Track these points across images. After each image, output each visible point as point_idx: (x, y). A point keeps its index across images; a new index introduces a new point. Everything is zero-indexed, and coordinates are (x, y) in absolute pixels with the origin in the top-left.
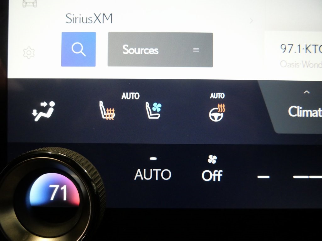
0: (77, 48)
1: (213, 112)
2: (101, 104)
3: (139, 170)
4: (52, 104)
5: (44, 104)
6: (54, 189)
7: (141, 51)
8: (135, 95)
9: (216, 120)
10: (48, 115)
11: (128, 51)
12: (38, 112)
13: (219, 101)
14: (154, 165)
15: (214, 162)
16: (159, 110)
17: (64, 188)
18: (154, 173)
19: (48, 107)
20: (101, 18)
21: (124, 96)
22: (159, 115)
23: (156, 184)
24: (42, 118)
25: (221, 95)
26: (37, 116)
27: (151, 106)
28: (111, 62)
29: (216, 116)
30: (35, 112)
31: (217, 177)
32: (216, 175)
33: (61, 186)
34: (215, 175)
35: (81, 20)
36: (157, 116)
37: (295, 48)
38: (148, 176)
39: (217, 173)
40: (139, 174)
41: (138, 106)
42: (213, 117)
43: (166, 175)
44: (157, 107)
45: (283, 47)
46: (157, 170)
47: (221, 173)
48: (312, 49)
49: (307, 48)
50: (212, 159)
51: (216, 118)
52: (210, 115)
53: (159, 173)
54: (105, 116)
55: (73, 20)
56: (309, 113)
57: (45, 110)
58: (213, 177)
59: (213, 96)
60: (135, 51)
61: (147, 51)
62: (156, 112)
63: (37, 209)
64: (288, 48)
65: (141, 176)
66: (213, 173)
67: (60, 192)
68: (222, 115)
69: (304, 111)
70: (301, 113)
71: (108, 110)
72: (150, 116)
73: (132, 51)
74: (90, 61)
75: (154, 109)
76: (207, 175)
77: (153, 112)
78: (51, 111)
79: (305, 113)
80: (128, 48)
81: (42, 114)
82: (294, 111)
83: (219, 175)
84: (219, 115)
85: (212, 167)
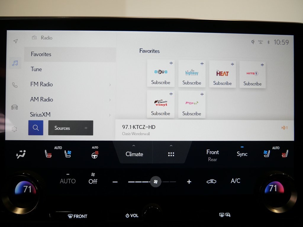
0: (35, 127)
1: (93, 154)
2: (46, 151)
3: (62, 179)
4: (25, 151)
5: (21, 151)
6: (25, 187)
7: (62, 129)
8: (60, 148)
10: (23, 156)
11: (57, 129)
12: (18, 155)
13: (96, 150)
14: (68, 177)
16: (70, 154)
17: (30, 187)
18: (68, 180)
19: (23, 152)
20: (45, 114)
22: (70, 156)
23: (69, 185)
24: (20, 157)
25: (97, 147)
26: (18, 156)
27: (67, 152)
28: (50, 134)
29: (94, 156)
30: (17, 155)
31: (95, 182)
35: (37, 115)
36: (69, 156)
37: (129, 127)
38: (66, 182)
39: (95, 180)
40: (62, 181)
41: (62, 152)
42: (93, 157)
43: (73, 181)
44: (70, 152)
45: (124, 126)
46: (69, 179)
47: (97, 180)
48: (136, 127)
49: (134, 127)
50: (93, 175)
51: (95, 157)
52: (92, 156)
53: (71, 180)
54: (47, 156)
55: (33, 115)
56: (135, 154)
57: (22, 154)
58: (93, 182)
59: (93, 148)
60: (60, 128)
61: (65, 129)
62: (69, 155)
63: (18, 195)
64: (126, 127)
65: (63, 182)
66: (93, 181)
67: (28, 189)
68: (97, 156)
69: (132, 154)
71: (48, 154)
72: (66, 156)
73: (58, 129)
74: (41, 133)
75: (68, 153)
76: (91, 181)
77: (68, 155)
78: (24, 154)
79: (133, 154)
80: (57, 127)
81: (20, 156)
82: (128, 154)
84: (96, 156)
85: (93, 178)
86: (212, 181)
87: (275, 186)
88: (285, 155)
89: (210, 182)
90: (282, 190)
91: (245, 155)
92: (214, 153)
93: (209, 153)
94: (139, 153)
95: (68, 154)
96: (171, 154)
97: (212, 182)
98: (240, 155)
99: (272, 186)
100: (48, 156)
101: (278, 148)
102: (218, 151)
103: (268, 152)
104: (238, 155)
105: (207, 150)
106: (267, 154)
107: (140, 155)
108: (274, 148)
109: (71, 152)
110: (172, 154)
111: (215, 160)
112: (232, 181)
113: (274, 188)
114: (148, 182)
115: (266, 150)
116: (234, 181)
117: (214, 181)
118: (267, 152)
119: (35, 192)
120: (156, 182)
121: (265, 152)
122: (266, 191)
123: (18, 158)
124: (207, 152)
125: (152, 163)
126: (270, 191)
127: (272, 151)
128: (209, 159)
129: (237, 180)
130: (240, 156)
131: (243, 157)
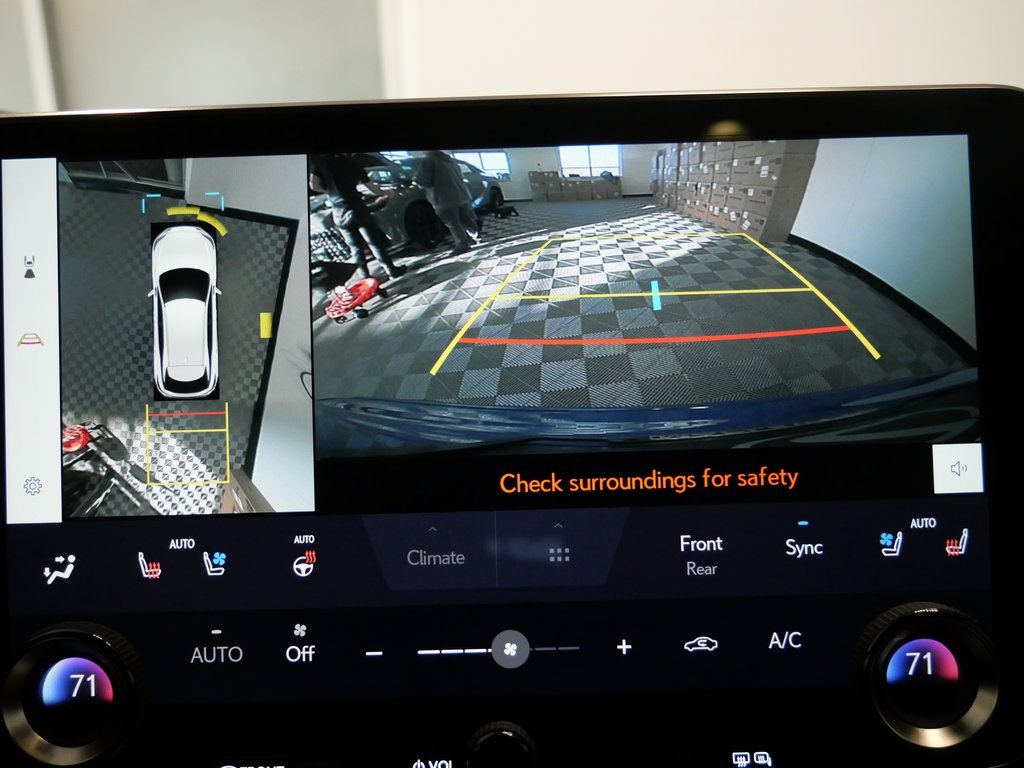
1: (299, 563)
2: (141, 557)
3: (197, 649)
4: (72, 558)
5: (60, 559)
6: (77, 680)
8: (188, 543)
9: (303, 574)
10: (66, 574)
12: (52, 571)
13: (306, 547)
14: (218, 640)
15: (303, 634)
16: (222, 562)
17: (92, 678)
18: (218, 652)
19: (66, 563)
21: (174, 544)
22: (223, 570)
23: (221, 668)
24: (57, 578)
25: (309, 539)
26: (51, 576)
27: (211, 557)
29: (303, 568)
30: (47, 572)
31: (307, 656)
32: (306, 653)
33: (87, 675)
34: (304, 653)
36: (220, 571)
38: (210, 657)
39: (307, 650)
40: (197, 655)
41: (194, 557)
42: (299, 570)
43: (235, 654)
44: (220, 558)
46: (222, 648)
47: (313, 650)
50: (300, 630)
51: (303, 571)
52: (295, 566)
53: (226, 651)
54: (147, 574)
56: (437, 559)
57: (62, 567)
58: (302, 655)
59: (297, 540)
62: (218, 566)
63: (54, 708)
65: (200, 657)
66: (301, 650)
67: (86, 685)
68: (311, 566)
69: (429, 557)
70: (424, 561)
71: (150, 565)
72: (210, 570)
75: (216, 562)
76: (293, 654)
77: (214, 566)
78: (70, 568)
79: (432, 559)
81: (57, 574)
82: (415, 557)
83: (311, 653)
84: (307, 566)
85: (300, 642)
86: (701, 643)
87: (928, 656)
88: (958, 548)
89: (696, 645)
90: (952, 668)
91: (815, 549)
92: (707, 545)
93: (688, 548)
94: (453, 555)
95: (214, 564)
96: (559, 555)
97: (703, 647)
98: (798, 550)
99: (913, 657)
100: (150, 571)
101: (929, 522)
102: (719, 541)
103: (895, 537)
104: (791, 550)
105: (682, 537)
106: (892, 545)
107: (456, 559)
108: (915, 524)
109: (223, 556)
110: (556, 555)
111: (711, 570)
112: (772, 642)
113: (922, 663)
114: (484, 651)
115: (887, 533)
116: (778, 642)
117: (710, 644)
118: (890, 536)
119: (109, 693)
120: (511, 649)
121: (886, 539)
122: (891, 672)
123: (50, 582)
124: (683, 543)
125: (497, 586)
126: (910, 674)
127: (910, 535)
128: (691, 567)
129: (790, 636)
130: (797, 553)
131: (808, 558)
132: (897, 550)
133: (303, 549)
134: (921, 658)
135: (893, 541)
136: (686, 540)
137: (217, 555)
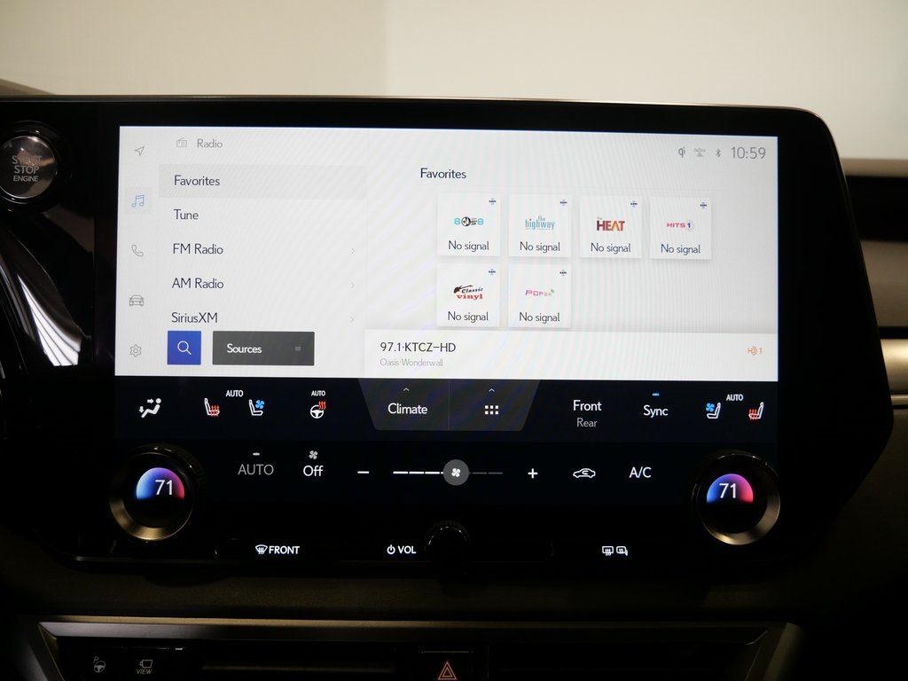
0: (183, 347)
1: (313, 409)
2: (206, 401)
3: (242, 465)
4: (159, 401)
5: (151, 401)
6: (160, 483)
7: (244, 350)
8: (239, 393)
9: (317, 417)
10: (155, 412)
11: (233, 350)
12: (145, 409)
13: (320, 398)
14: (257, 460)
15: (315, 458)
16: (262, 407)
17: (170, 482)
18: (257, 468)
19: (155, 404)
20: (206, 317)
21: (229, 394)
22: (262, 412)
23: (259, 479)
24: (148, 414)
25: (322, 393)
26: (144, 412)
27: (254, 403)
28: (217, 360)
29: (317, 413)
30: (141, 409)
31: (318, 472)
32: (317, 470)
33: (167, 480)
35: (187, 319)
36: (260, 413)
37: (395, 346)
38: (251, 471)
39: (318, 468)
40: (243, 469)
41: (244, 401)
42: (314, 414)
43: (269, 470)
44: (260, 404)
45: (384, 345)
46: (260, 465)
47: (322, 468)
48: (412, 347)
49: (407, 347)
50: (313, 455)
51: (317, 415)
52: (311, 412)
53: (262, 468)
54: (210, 413)
55: (179, 320)
56: (409, 410)
57: (152, 406)
58: (314, 472)
59: (313, 393)
60: (239, 349)
61: (250, 350)
62: (259, 409)
63: (144, 502)
64: (388, 346)
65: (244, 471)
66: (314, 469)
67: (166, 487)
68: (323, 412)
69: (403, 408)
70: (400, 411)
71: (212, 407)
72: (253, 412)
73: (236, 350)
74: (195, 359)
75: (257, 406)
76: (308, 471)
77: (256, 409)
78: (157, 407)
79: (405, 410)
80: (232, 347)
81: (148, 411)
82: (394, 408)
83: (320, 470)
84: (320, 412)
85: (313, 463)
86: (585, 472)
87: (734, 486)
88: (756, 415)
89: (581, 474)
90: (749, 494)
91: (662, 412)
92: (591, 407)
93: (578, 408)
94: (419, 407)
95: (256, 408)
96: (491, 410)
97: (586, 475)
98: (651, 412)
99: (724, 486)
100: (212, 411)
101: (739, 397)
102: (599, 404)
103: (716, 406)
104: (647, 412)
105: (575, 401)
106: (714, 411)
107: (421, 410)
108: (729, 398)
109: (263, 403)
110: (494, 410)
111: (593, 424)
112: (632, 473)
113: (730, 490)
114: (438, 473)
115: (711, 403)
116: (636, 474)
117: (590, 473)
118: (713, 406)
119: (182, 493)
120: (456, 473)
121: (710, 407)
122: (710, 496)
123: (143, 416)
124: (575, 405)
125: (449, 429)
126: (722, 497)
127: (726, 405)
128: (580, 421)
129: (643, 470)
130: (651, 414)
131: (658, 417)
132: (717, 415)
133: (317, 399)
134: (729, 487)
135: (715, 409)
136: (577, 403)
137: (258, 402)
